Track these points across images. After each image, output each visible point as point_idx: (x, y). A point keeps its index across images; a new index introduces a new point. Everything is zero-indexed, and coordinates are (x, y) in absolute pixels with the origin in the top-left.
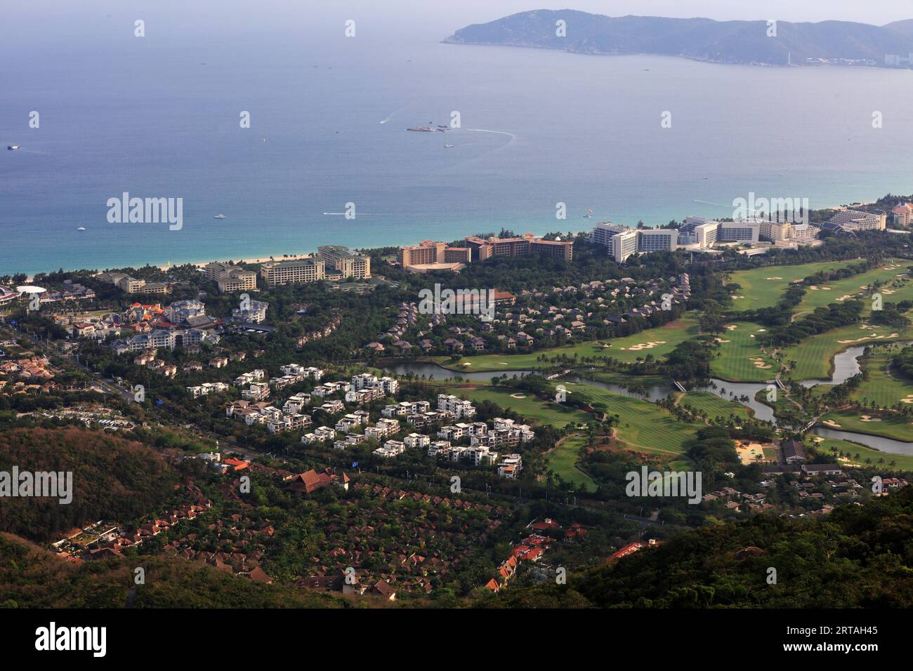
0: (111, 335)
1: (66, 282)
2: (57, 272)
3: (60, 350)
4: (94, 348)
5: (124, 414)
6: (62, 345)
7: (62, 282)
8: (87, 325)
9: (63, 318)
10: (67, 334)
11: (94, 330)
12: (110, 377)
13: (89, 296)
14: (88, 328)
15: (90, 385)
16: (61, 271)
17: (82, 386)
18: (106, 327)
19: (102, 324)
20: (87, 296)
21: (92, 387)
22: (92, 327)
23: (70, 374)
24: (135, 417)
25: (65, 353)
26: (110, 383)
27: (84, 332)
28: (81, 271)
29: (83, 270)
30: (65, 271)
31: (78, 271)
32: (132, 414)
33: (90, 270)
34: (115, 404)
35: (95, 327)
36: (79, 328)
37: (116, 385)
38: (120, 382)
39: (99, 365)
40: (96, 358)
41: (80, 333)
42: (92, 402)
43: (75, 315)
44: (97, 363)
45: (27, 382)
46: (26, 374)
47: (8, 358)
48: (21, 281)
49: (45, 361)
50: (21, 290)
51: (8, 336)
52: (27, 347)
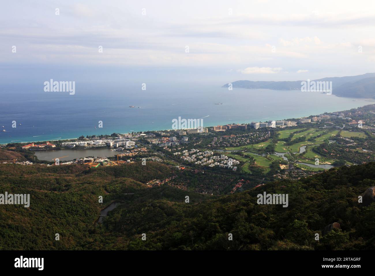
0: (158, 143)
1: (150, 133)
2: (148, 131)
4: (155, 146)
5: (161, 158)
6: (149, 145)
9: (149, 140)
10: (150, 143)
11: (155, 142)
12: (158, 151)
17: (153, 153)
19: (157, 141)
20: (154, 136)
21: (155, 153)
23: (150, 151)
24: (163, 159)
25: (149, 147)
29: (153, 131)
30: (150, 131)
34: (159, 156)
38: (160, 152)
40: (156, 148)
41: (153, 143)
42: (155, 156)
43: (152, 139)
45: (142, 152)
46: (142, 151)
47: (138, 148)
48: (141, 133)
49: (146, 148)
50: (141, 134)
51: (138, 144)
52: (142, 146)
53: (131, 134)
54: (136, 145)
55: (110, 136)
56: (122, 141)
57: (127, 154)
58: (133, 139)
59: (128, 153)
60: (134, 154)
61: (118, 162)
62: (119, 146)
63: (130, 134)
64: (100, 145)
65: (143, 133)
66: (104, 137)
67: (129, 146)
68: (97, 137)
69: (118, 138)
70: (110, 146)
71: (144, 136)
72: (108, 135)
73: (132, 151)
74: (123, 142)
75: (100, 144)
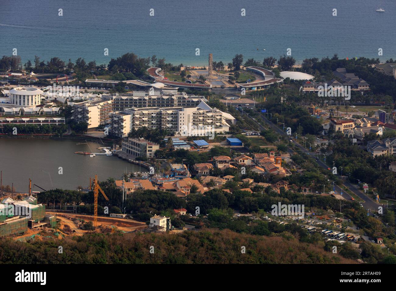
0: (371, 134)
1: (339, 70)
2: (330, 58)
3: (308, 146)
4: (345, 148)
5: (359, 226)
6: (312, 141)
7: (334, 70)
8: (347, 121)
9: (323, 111)
10: (322, 129)
11: (354, 126)
12: (356, 182)
13: (362, 88)
14: (347, 124)
15: (330, 190)
16: (335, 58)
17: (320, 189)
18: (369, 125)
19: (364, 121)
20: (360, 88)
21: (332, 193)
22: (352, 123)
23: (308, 174)
24: (369, 231)
25: (313, 150)
26: (354, 189)
27: (341, 128)
28: (359, 60)
29: (363, 58)
30: (340, 58)
31: (356, 58)
32: (368, 227)
33: (370, 59)
34: (353, 214)
35: (355, 124)
36: (336, 123)
37: (361, 192)
38: (365, 190)
39: (347, 167)
40: (346, 160)
41: (337, 129)
42: (325, 208)
43: (338, 109)
44: (345, 165)
45: (258, 178)
46: (259, 170)
47: (245, 150)
48: (287, 64)
49: (287, 158)
50: (285, 74)
51: (251, 126)
52: (270, 140)
53: (226, 68)
54: (233, 131)
55: (100, 71)
56: (160, 103)
57: (168, 184)
58: (228, 100)
59: (174, 173)
60: (208, 185)
61: (96, 224)
62: (133, 134)
63: (220, 65)
64: (28, 115)
65: (298, 70)
66: (68, 73)
67: (190, 139)
68: (29, 70)
69: (143, 84)
70: (84, 126)
71: (302, 83)
72: (92, 65)
73: (199, 166)
74: (162, 110)
75: (32, 107)
